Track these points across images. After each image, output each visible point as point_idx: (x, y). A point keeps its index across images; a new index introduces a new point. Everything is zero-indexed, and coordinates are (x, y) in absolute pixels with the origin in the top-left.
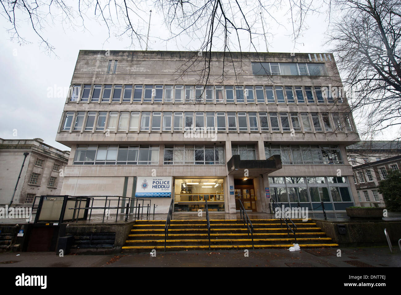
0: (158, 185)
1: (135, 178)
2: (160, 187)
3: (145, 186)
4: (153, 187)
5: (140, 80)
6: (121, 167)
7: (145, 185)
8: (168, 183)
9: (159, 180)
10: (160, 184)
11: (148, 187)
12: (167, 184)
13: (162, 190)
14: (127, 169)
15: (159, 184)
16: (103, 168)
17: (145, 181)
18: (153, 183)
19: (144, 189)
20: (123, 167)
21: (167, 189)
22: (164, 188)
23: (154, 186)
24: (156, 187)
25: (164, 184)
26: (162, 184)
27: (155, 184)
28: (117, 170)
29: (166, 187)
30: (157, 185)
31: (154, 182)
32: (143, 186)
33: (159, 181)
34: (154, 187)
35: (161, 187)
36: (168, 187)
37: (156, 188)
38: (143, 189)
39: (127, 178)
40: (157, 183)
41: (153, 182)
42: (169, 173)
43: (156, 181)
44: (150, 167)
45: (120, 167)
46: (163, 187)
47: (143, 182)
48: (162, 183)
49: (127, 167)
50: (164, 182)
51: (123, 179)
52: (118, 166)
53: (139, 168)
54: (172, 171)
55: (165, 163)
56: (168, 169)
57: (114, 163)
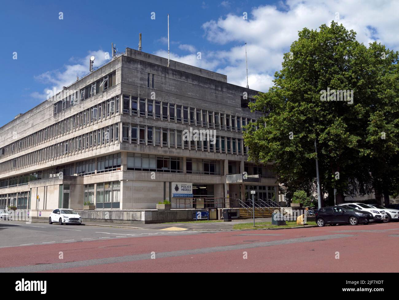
1: (170, 183)
3: (177, 189)
5: (173, 99)
6: (161, 174)
9: (185, 185)
11: (179, 190)
13: (187, 192)
14: (165, 175)
16: (147, 174)
17: (177, 185)
21: (190, 191)
25: (188, 188)
27: (183, 188)
31: (182, 186)
35: (186, 190)
38: (176, 191)
39: (165, 183)
40: (184, 187)
44: (179, 175)
48: (186, 187)
50: (188, 187)
51: (163, 183)
52: (159, 173)
53: (172, 175)
54: (192, 179)
55: (187, 172)
56: (190, 177)
57: (155, 171)
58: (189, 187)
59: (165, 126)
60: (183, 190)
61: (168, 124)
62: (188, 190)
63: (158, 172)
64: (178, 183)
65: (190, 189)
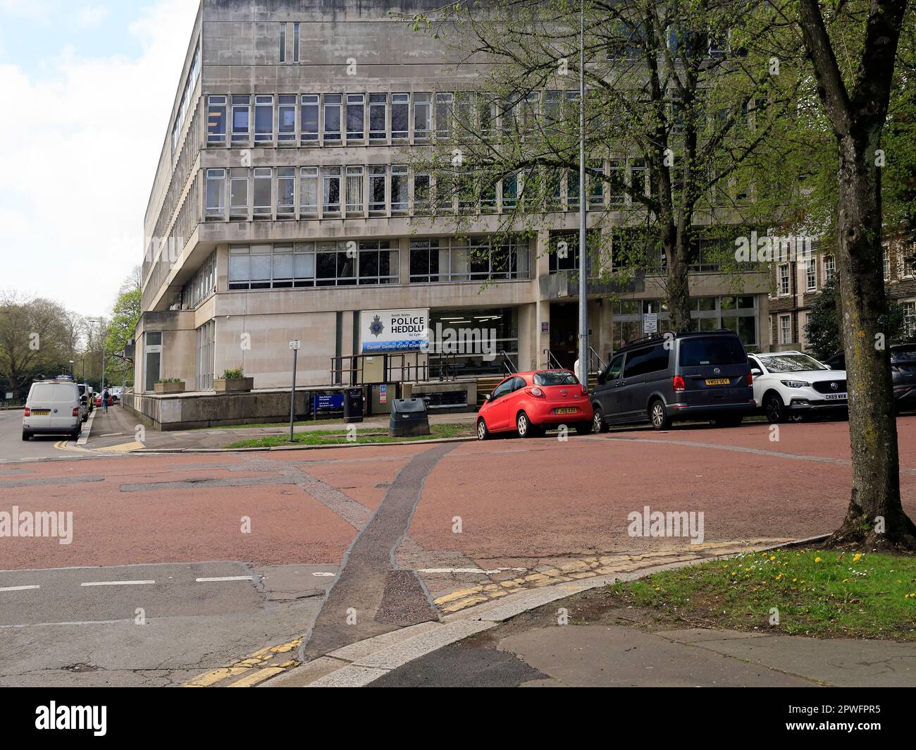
0: (402, 325)
1: (356, 314)
2: (405, 329)
3: (377, 328)
6: (327, 292)
7: (377, 327)
8: (420, 320)
9: (403, 315)
10: (406, 323)
11: (384, 330)
12: (419, 324)
13: (411, 335)
14: (339, 295)
15: (404, 324)
16: (291, 295)
17: (377, 319)
18: (392, 322)
19: (376, 336)
20: (331, 291)
21: (419, 332)
22: (413, 332)
23: (394, 328)
24: (399, 329)
25: (413, 325)
26: (410, 325)
27: (396, 324)
28: (320, 298)
29: (417, 329)
30: (400, 325)
32: (374, 328)
33: (404, 318)
34: (394, 331)
35: (408, 329)
36: (421, 329)
37: (398, 332)
38: (374, 335)
39: (339, 315)
40: (400, 321)
41: (393, 319)
42: (423, 300)
43: (397, 318)
44: (384, 289)
45: (324, 291)
46: (411, 329)
48: (408, 321)
49: (339, 291)
50: (413, 321)
51: (333, 317)
52: (321, 290)
53: (363, 293)
54: (428, 296)
55: (413, 280)
56: (420, 293)
57: (311, 284)
58: (417, 321)
59: (331, 161)
60: (397, 330)
61: (344, 154)
62: (414, 329)
63: (319, 288)
64: (379, 314)
65: (421, 325)
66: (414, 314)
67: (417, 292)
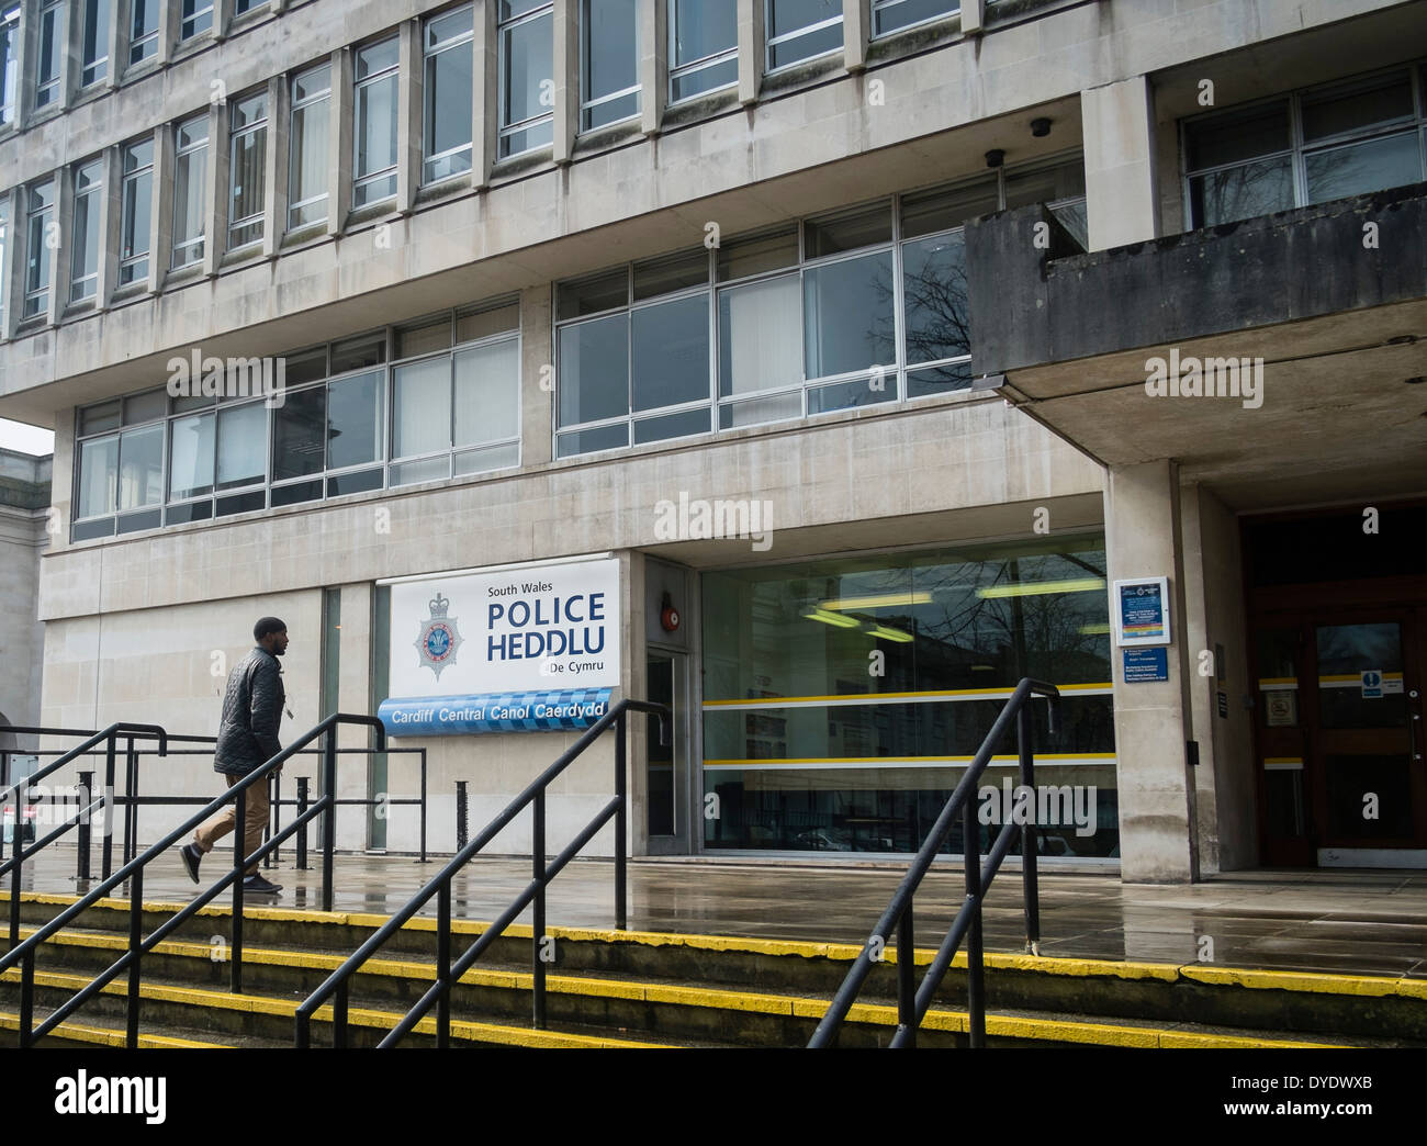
0: (523, 630)
1: (380, 594)
2: (535, 644)
3: (438, 645)
4: (491, 648)
6: (291, 525)
7: (438, 640)
8: (593, 607)
9: (526, 589)
10: (538, 622)
11: (460, 653)
12: (587, 622)
13: (556, 669)
14: (325, 531)
15: (531, 626)
17: (439, 606)
18: (492, 618)
19: (438, 673)
21: (586, 658)
22: (566, 657)
23: (497, 642)
24: (512, 646)
25: (565, 625)
26: (552, 626)
27: (503, 627)
28: (274, 544)
29: (579, 644)
30: (517, 630)
31: (496, 612)
32: (429, 645)
33: (530, 599)
34: (497, 653)
35: (546, 644)
36: (594, 645)
37: (512, 657)
38: (428, 671)
39: (331, 594)
40: (519, 614)
41: (492, 607)
42: (600, 521)
43: (506, 601)
44: (460, 493)
45: (290, 521)
46: (557, 642)
47: (427, 616)
48: (547, 612)
49: (324, 515)
50: (565, 608)
51: (314, 603)
52: (283, 515)
54: (617, 504)
55: (566, 444)
56: (586, 496)
57: (254, 501)
58: (581, 608)
60: (506, 649)
62: (568, 643)
63: (277, 509)
64: (448, 586)
65: (594, 626)
66: (567, 578)
67: (575, 490)
